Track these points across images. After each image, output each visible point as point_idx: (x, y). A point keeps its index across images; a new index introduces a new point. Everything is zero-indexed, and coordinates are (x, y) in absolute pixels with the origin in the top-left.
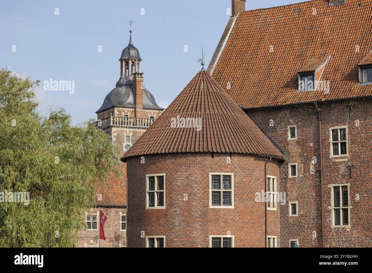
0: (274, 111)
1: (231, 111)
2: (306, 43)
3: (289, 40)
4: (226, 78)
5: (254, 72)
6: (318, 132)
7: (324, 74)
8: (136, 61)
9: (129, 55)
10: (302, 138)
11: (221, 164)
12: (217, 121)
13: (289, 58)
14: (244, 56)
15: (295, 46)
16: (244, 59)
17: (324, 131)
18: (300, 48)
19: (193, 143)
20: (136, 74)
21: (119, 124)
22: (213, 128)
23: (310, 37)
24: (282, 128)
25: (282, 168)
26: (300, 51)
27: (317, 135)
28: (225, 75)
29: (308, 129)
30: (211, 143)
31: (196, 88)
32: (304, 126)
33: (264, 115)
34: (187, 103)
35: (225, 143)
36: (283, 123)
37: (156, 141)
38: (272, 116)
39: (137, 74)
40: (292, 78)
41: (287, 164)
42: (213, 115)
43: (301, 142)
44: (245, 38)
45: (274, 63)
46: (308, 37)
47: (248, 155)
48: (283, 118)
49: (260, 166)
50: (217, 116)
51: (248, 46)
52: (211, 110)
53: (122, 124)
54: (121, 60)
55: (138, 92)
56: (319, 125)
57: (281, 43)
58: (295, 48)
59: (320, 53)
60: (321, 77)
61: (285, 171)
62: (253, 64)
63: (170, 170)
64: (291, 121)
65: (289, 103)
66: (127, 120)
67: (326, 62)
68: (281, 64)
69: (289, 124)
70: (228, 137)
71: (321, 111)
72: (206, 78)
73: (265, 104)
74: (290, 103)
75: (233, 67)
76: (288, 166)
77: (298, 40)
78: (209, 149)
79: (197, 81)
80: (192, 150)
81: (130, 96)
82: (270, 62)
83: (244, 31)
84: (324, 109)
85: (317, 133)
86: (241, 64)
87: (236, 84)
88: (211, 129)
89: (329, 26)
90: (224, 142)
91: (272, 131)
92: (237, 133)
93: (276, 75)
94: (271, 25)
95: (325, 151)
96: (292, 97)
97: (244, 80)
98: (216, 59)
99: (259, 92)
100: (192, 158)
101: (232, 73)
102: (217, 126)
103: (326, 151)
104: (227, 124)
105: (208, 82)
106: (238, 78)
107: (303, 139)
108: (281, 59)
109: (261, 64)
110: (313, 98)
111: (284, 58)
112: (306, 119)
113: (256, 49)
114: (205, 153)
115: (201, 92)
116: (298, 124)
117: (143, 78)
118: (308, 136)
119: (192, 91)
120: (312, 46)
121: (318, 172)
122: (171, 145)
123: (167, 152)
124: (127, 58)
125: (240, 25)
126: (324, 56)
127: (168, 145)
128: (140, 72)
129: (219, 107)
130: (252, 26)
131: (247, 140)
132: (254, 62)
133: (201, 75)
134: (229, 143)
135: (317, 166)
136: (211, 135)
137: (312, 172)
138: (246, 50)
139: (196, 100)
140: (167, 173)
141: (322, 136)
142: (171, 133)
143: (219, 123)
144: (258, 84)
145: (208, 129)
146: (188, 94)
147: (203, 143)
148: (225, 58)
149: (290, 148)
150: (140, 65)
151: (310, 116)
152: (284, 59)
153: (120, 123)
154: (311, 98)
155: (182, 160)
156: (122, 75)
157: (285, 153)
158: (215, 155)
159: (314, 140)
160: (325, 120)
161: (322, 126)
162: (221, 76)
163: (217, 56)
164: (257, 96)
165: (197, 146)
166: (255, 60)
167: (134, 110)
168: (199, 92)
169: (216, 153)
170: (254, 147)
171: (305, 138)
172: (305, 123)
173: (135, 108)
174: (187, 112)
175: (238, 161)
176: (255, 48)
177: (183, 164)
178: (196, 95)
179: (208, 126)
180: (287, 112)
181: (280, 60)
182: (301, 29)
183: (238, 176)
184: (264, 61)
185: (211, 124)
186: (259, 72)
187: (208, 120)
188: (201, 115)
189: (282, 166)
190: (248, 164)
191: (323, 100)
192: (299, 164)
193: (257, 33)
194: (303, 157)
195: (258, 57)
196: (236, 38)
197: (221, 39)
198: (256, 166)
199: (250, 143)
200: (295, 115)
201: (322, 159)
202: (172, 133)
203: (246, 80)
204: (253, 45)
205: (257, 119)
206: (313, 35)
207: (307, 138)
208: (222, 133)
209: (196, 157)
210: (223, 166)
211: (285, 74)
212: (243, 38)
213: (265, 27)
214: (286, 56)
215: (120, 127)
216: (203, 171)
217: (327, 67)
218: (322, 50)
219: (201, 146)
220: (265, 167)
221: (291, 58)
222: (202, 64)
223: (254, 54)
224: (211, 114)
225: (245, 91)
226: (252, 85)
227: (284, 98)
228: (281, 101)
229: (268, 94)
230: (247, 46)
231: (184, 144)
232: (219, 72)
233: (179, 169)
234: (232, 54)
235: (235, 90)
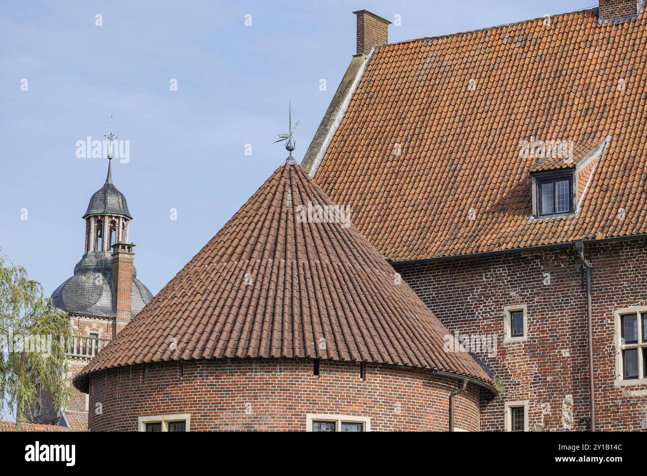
0: (467, 268)
1: (363, 263)
2: (544, 110)
3: (500, 104)
4: (344, 193)
5: (413, 178)
6: (585, 320)
7: (596, 178)
8: (119, 221)
9: (105, 206)
10: (540, 338)
11: (339, 393)
12: (327, 283)
13: (504, 145)
14: (387, 142)
15: (518, 117)
16: (388, 151)
17: (601, 319)
18: (530, 122)
19: (265, 335)
20: (118, 248)
21: (78, 353)
22: (317, 300)
23: (554, 96)
24: (489, 312)
25: (487, 413)
26: (530, 128)
27: (581, 328)
28: (341, 187)
29: (558, 313)
30: (311, 335)
31: (273, 204)
32: (547, 305)
33: (442, 281)
34: (249, 239)
35: (349, 339)
36: (491, 299)
37: (169, 329)
38: (463, 281)
39: (120, 247)
40: (514, 191)
41: (502, 404)
42: (317, 270)
43: (538, 348)
44: (390, 103)
45: (465, 157)
46: (548, 96)
47: (409, 371)
48: (491, 287)
49: (438, 403)
50: (326, 270)
51: (397, 120)
52: (311, 256)
53: (84, 353)
54: (87, 217)
55: (123, 285)
56: (587, 304)
57: (480, 110)
58: (516, 121)
59: (583, 131)
60: (588, 185)
61: (495, 420)
62: (411, 161)
63: (203, 404)
64: (513, 294)
65: (509, 246)
66: (97, 344)
67: (599, 152)
68: (483, 159)
69: (508, 302)
70: (357, 324)
71: (591, 268)
72: (298, 180)
73: (446, 251)
74: (513, 248)
75: (360, 168)
76: (504, 408)
77: (523, 104)
78: (309, 350)
79: (274, 188)
80: (263, 353)
81: (104, 294)
82: (454, 154)
83: (388, 87)
84: (598, 261)
85: (581, 324)
86: (381, 162)
87: (369, 207)
88: (313, 302)
89: (600, 69)
90: (346, 335)
91: (462, 321)
92: (379, 314)
93: (472, 184)
94: (455, 73)
95: (601, 371)
96: (517, 234)
97: (389, 199)
98: (319, 150)
99: (429, 223)
100: (262, 373)
101: (359, 183)
102: (327, 296)
103: (606, 370)
104: (354, 292)
105: (303, 190)
106: (375, 194)
107: (544, 340)
108: (482, 147)
109: (431, 161)
110: (572, 233)
111: (489, 144)
112: (552, 289)
113: (418, 126)
114: (297, 363)
115: (287, 214)
116: (530, 301)
117: (133, 254)
118: (558, 333)
119: (262, 210)
120: (561, 116)
121: (584, 425)
122: (207, 341)
123: (196, 355)
124: (100, 211)
125: (376, 74)
126: (593, 139)
127: (198, 340)
128: (127, 242)
129: (330, 250)
130: (407, 75)
131: (404, 333)
132: (412, 157)
133: (286, 174)
134: (359, 339)
135: (582, 409)
136: (314, 316)
137: (568, 423)
138: (392, 130)
139: (273, 232)
140: (196, 413)
141: (596, 332)
142: (206, 310)
143: (332, 289)
144: (426, 205)
145: (305, 302)
146: (251, 218)
147: (293, 336)
148: (339, 148)
149: (509, 363)
150: (128, 228)
151: (562, 281)
152: (490, 147)
153: (81, 349)
154: (566, 234)
155: (236, 378)
156: (88, 249)
157: (497, 376)
158: (323, 369)
159: (572, 341)
160: (601, 290)
161: (593, 306)
162: (331, 190)
163: (322, 144)
164: (424, 233)
165: (276, 343)
166: (415, 151)
167: (111, 322)
168: (280, 214)
169: (325, 364)
170: (424, 352)
171: (550, 336)
172: (551, 298)
173: (114, 319)
174: (250, 260)
175: (381, 387)
176: (415, 124)
177: (238, 391)
178: (273, 219)
179: (304, 294)
180: (502, 271)
181: (481, 151)
182: (532, 79)
183: (382, 426)
184: (439, 153)
185: (311, 289)
186: (428, 179)
187: (305, 279)
188: (285, 267)
189: (488, 409)
190: (408, 396)
191: (600, 236)
192: (532, 404)
193: (419, 92)
194: (543, 385)
195: (423, 144)
196: (367, 103)
197: (331, 105)
198: (428, 401)
199: (413, 341)
200: (524, 280)
201: (595, 391)
202: (210, 310)
203: (394, 198)
204: (411, 117)
205: (424, 289)
206: (562, 92)
207: (554, 336)
208: (341, 313)
209: (273, 373)
210: (342, 398)
211: (494, 181)
212: (385, 104)
213: (439, 76)
214: (496, 140)
215: (81, 358)
216: (291, 408)
217: (602, 163)
218: (585, 124)
219: (286, 344)
220: (450, 405)
221: (509, 144)
222: (288, 148)
223: (414, 139)
224: (313, 264)
225: (393, 222)
226: (410, 208)
227: (494, 235)
228: (487, 243)
229: (453, 227)
230: (395, 120)
231: (242, 337)
232: (326, 181)
233: (227, 403)
234: (357, 138)
235: (366, 222)
